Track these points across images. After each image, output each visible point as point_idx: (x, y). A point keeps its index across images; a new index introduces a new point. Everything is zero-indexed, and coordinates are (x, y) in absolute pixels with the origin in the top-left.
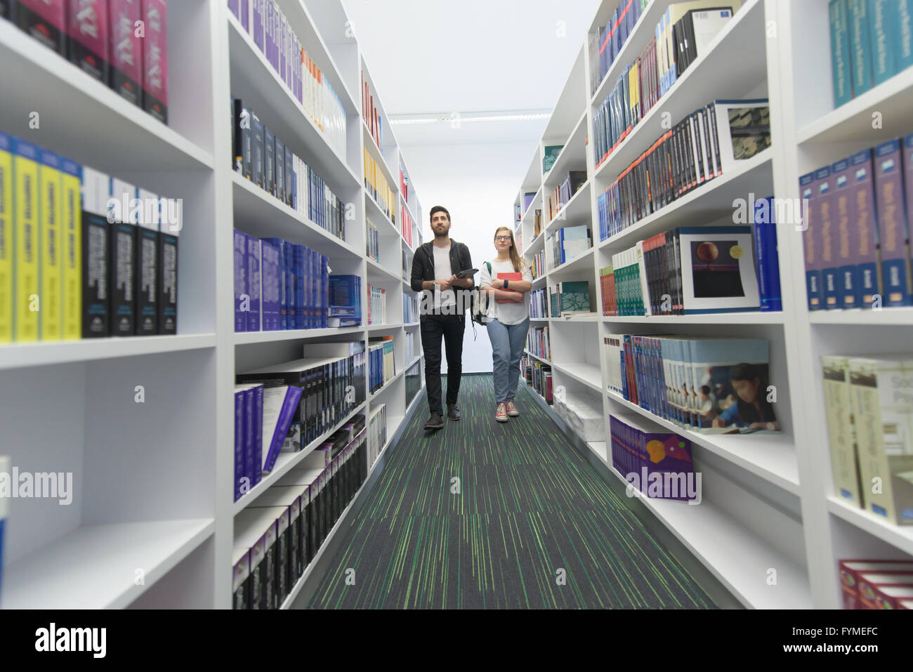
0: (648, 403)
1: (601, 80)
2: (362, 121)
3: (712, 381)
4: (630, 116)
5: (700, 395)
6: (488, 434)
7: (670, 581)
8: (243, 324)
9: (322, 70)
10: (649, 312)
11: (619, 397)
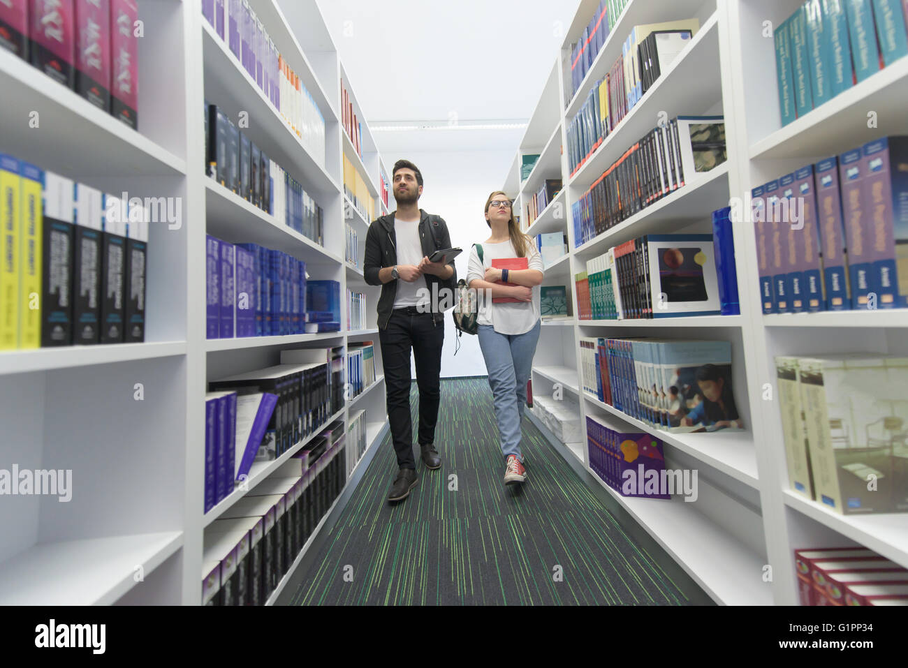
0: (621, 404)
1: (574, 94)
2: (341, 128)
3: (680, 382)
4: (601, 129)
5: (669, 395)
6: (469, 438)
7: (644, 578)
8: (216, 331)
9: (300, 77)
10: (621, 316)
11: (595, 398)
